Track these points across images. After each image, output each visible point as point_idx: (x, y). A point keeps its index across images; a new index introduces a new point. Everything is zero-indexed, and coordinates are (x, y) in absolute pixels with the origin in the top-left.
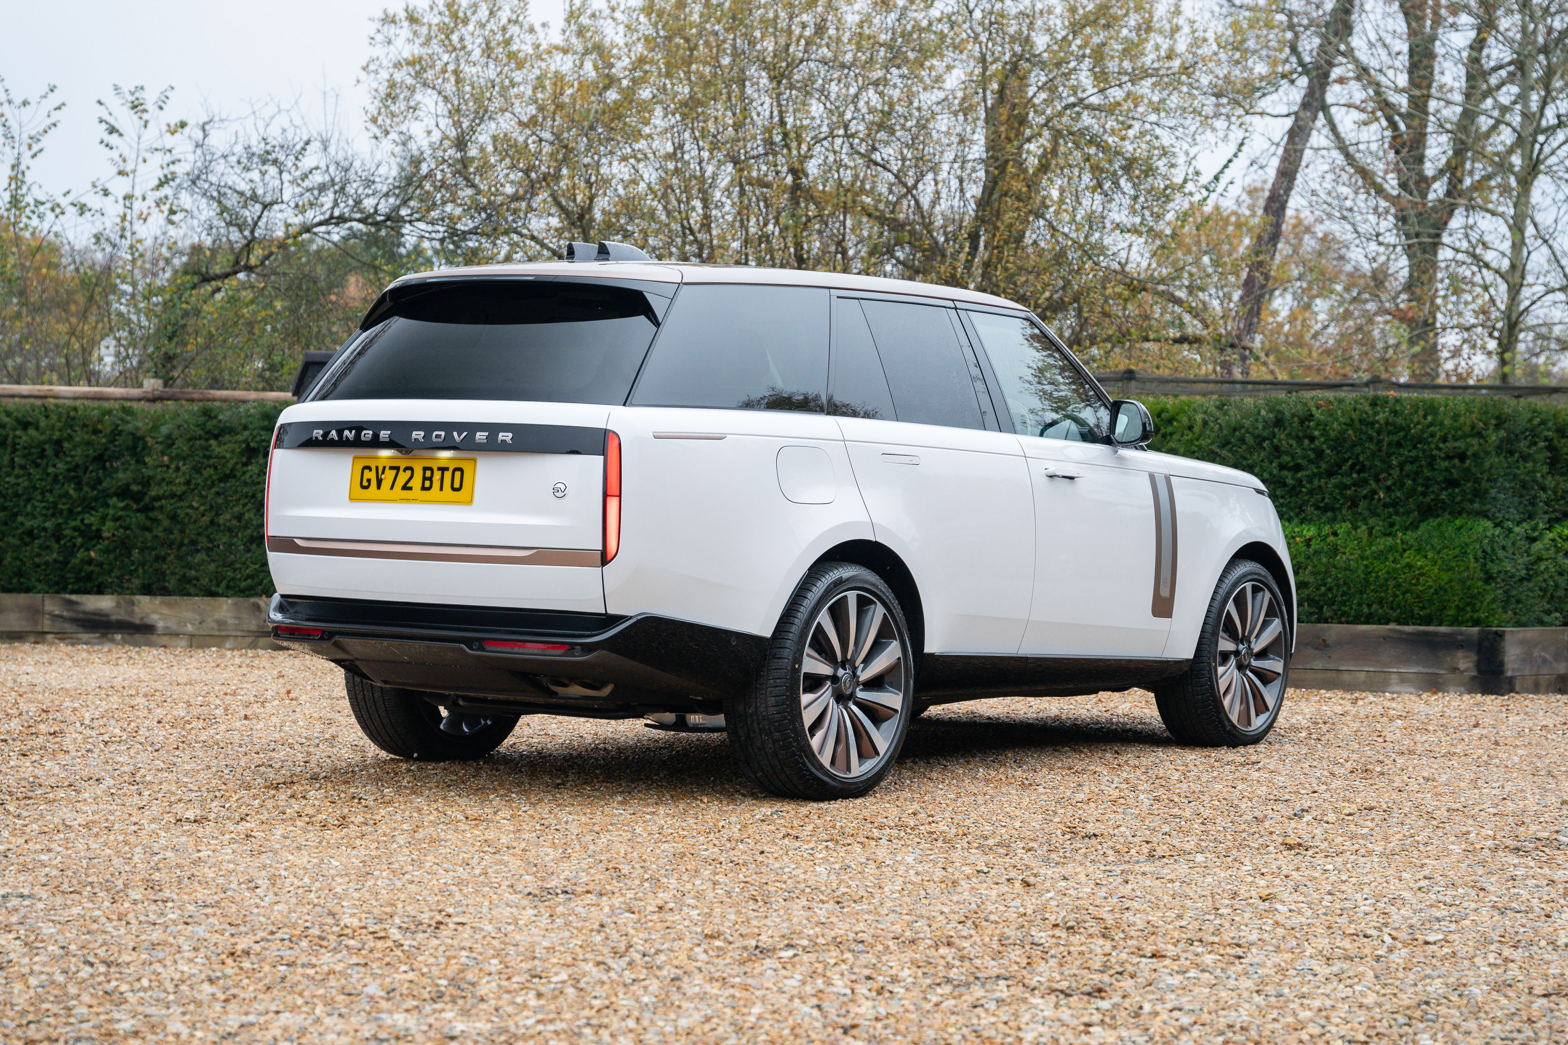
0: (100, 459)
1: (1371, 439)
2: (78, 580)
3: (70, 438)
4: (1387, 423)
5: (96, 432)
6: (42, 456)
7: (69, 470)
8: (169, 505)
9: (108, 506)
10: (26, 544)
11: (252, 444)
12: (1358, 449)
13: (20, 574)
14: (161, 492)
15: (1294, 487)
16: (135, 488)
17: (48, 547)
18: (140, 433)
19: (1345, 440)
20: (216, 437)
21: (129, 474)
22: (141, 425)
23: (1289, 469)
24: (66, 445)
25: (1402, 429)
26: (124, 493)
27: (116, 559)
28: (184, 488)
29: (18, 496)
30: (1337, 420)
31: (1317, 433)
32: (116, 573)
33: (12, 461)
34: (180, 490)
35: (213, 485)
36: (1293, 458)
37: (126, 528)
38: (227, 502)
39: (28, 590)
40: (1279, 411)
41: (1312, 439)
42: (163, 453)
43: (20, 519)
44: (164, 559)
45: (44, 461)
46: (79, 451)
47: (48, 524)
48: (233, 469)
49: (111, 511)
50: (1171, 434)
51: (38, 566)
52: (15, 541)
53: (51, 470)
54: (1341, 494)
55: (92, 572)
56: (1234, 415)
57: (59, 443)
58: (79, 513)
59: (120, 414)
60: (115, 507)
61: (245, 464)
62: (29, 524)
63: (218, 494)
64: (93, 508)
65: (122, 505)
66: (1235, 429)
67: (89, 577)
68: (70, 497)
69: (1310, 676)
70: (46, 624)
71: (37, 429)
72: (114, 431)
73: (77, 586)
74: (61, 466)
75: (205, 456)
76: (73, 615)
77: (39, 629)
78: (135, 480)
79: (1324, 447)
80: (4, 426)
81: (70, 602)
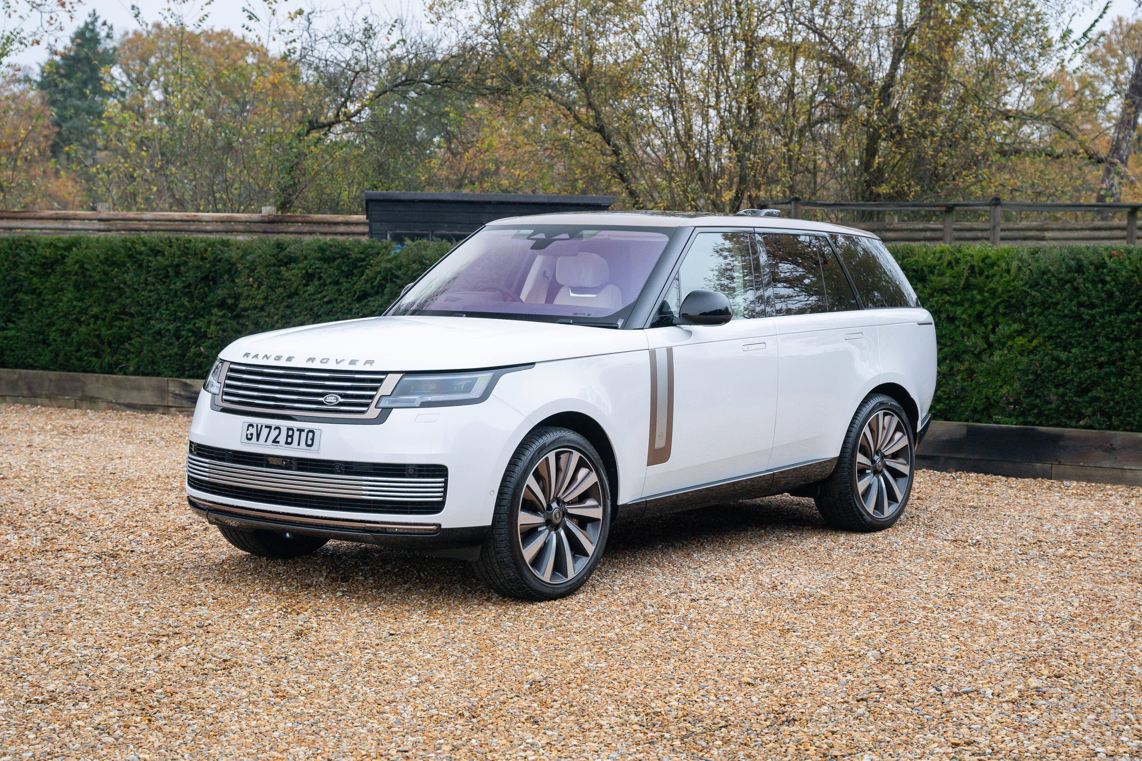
0: (205, 279)
2: (193, 368)
3: (185, 263)
5: (203, 259)
6: (167, 276)
7: (185, 287)
8: (254, 315)
9: (212, 314)
10: (158, 341)
11: (310, 271)
13: (153, 363)
14: (247, 305)
15: (1089, 321)
16: (230, 301)
17: (171, 344)
18: (233, 261)
19: (1132, 284)
20: (286, 264)
21: (226, 291)
22: (234, 254)
23: (1086, 307)
24: (182, 268)
26: (222, 304)
28: (263, 302)
29: (150, 305)
30: (1125, 267)
31: (1108, 278)
33: (146, 279)
34: (260, 303)
35: (283, 300)
36: (1089, 297)
37: (224, 331)
38: (293, 312)
39: (159, 375)
40: (1079, 260)
41: (1104, 282)
42: (249, 276)
43: (152, 322)
45: (168, 280)
46: (191, 274)
47: (170, 327)
48: (297, 289)
49: (214, 318)
51: (165, 357)
52: (150, 339)
53: (172, 287)
54: (1128, 328)
55: (201, 362)
56: (1044, 263)
57: (178, 266)
58: (192, 319)
59: (219, 246)
60: (216, 315)
61: (306, 285)
62: (158, 326)
63: (287, 307)
64: (202, 316)
65: (221, 314)
66: (1044, 273)
67: (200, 366)
68: (186, 307)
69: (1100, 472)
70: (170, 401)
71: (164, 255)
72: (215, 258)
73: (191, 373)
74: (179, 284)
75: (277, 279)
76: (188, 394)
77: (165, 404)
78: (229, 295)
79: (1115, 289)
80: (141, 253)
81: (186, 385)
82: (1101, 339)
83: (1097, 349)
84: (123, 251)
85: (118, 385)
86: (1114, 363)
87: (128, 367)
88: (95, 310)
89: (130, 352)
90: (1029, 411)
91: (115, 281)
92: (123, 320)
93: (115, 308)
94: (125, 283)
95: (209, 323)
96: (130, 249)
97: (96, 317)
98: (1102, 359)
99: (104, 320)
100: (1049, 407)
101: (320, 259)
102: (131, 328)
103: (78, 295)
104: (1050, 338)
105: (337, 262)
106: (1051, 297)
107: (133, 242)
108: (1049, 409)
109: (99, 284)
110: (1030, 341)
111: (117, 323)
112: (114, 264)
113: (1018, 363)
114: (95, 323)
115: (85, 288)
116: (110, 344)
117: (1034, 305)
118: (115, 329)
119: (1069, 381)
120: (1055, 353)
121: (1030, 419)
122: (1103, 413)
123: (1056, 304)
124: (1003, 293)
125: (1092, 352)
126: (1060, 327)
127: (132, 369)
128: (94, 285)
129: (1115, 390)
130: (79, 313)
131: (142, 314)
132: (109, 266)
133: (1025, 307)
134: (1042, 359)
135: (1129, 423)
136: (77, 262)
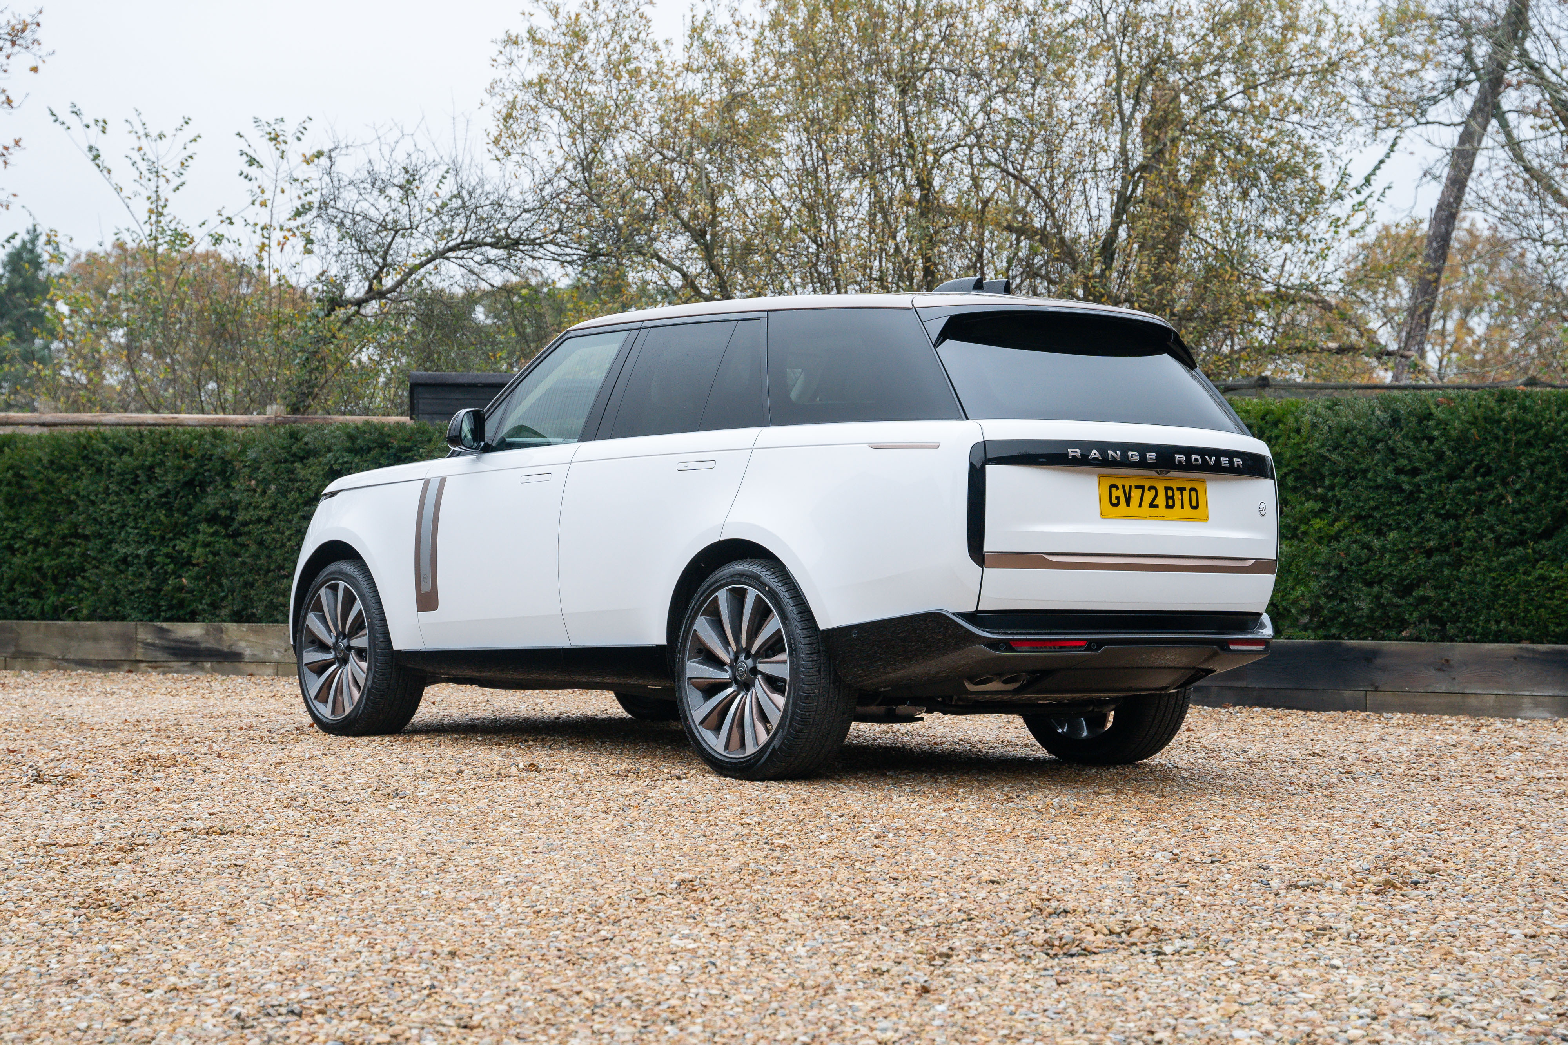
0: (189, 484)
1: (1497, 438)
2: (171, 607)
3: (162, 463)
4: (1515, 421)
5: (187, 457)
6: (136, 482)
7: (161, 496)
8: (256, 530)
9: (198, 532)
10: (121, 572)
11: (336, 467)
12: (1483, 450)
13: (115, 602)
14: (248, 517)
15: (1411, 493)
16: (223, 513)
17: (141, 575)
18: (228, 458)
19: (1467, 440)
20: (302, 459)
21: (217, 500)
22: (230, 449)
23: (1406, 473)
24: (157, 470)
25: (1532, 426)
26: (213, 518)
27: (207, 585)
28: (269, 513)
29: (112, 523)
30: (1459, 418)
31: (1436, 433)
32: (207, 600)
34: (266, 514)
36: (1410, 460)
37: (215, 554)
39: (123, 618)
40: (1394, 411)
41: (1431, 440)
42: (250, 478)
43: (115, 546)
44: (252, 585)
45: (136, 488)
46: (170, 477)
47: (140, 552)
49: (201, 537)
50: (1277, 437)
51: (133, 593)
52: (111, 569)
53: (143, 496)
54: (1465, 500)
55: (183, 599)
56: (1346, 417)
57: (151, 468)
58: (171, 539)
60: (205, 533)
62: (123, 551)
64: (184, 535)
65: (211, 530)
66: (1347, 431)
67: (181, 604)
68: (162, 523)
69: (1432, 700)
70: (140, 653)
71: (131, 454)
72: (203, 456)
73: (168, 615)
74: (153, 492)
75: (290, 480)
76: (165, 643)
77: (133, 657)
78: (223, 505)
79: (1445, 448)
80: (100, 453)
81: (162, 630)
82: (1429, 517)
83: (1423, 530)
84: (75, 450)
85: (65, 634)
86: (1446, 549)
87: (79, 610)
88: (35, 532)
89: (82, 589)
90: (1332, 619)
91: (64, 491)
92: (73, 545)
93: (62, 528)
94: (78, 494)
95: (194, 544)
96: (85, 447)
97: (36, 542)
98: (1431, 543)
99: (46, 546)
100: (1359, 614)
101: (349, 450)
102: (84, 555)
103: (12, 513)
104: (1358, 518)
105: (373, 453)
106: (1358, 462)
107: (90, 438)
108: (1361, 617)
109: (41, 496)
110: (1332, 524)
111: (66, 550)
112: (62, 468)
113: (1316, 554)
114: (35, 550)
115: (21, 504)
116: (55, 579)
117: (1334, 474)
118: (63, 559)
119: (1386, 576)
120: (1367, 538)
121: (1333, 631)
122: (1434, 619)
123: (1365, 472)
124: (1292, 459)
125: (1416, 535)
126: (1372, 503)
127: (85, 612)
128: (35, 499)
129: (1449, 586)
130: (13, 537)
131: (100, 536)
132: (55, 471)
133: (1323, 477)
134: (1348, 548)
135: (1470, 631)
136: (11, 467)
